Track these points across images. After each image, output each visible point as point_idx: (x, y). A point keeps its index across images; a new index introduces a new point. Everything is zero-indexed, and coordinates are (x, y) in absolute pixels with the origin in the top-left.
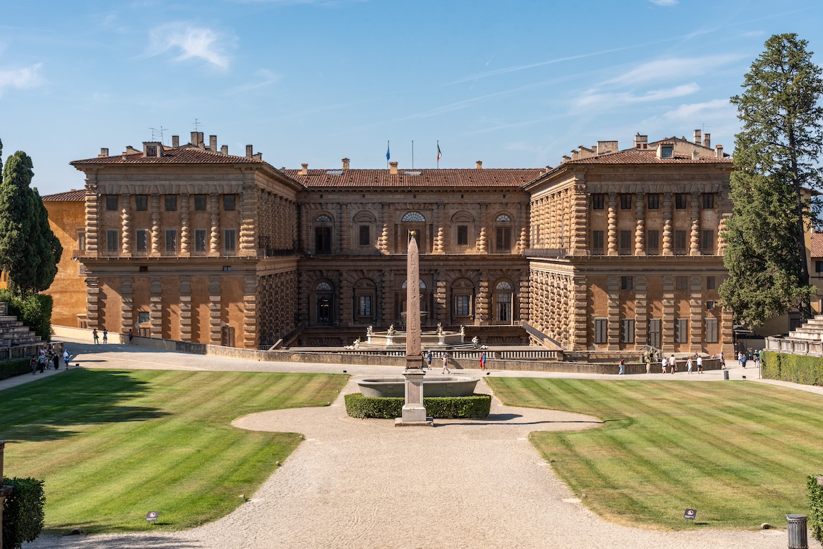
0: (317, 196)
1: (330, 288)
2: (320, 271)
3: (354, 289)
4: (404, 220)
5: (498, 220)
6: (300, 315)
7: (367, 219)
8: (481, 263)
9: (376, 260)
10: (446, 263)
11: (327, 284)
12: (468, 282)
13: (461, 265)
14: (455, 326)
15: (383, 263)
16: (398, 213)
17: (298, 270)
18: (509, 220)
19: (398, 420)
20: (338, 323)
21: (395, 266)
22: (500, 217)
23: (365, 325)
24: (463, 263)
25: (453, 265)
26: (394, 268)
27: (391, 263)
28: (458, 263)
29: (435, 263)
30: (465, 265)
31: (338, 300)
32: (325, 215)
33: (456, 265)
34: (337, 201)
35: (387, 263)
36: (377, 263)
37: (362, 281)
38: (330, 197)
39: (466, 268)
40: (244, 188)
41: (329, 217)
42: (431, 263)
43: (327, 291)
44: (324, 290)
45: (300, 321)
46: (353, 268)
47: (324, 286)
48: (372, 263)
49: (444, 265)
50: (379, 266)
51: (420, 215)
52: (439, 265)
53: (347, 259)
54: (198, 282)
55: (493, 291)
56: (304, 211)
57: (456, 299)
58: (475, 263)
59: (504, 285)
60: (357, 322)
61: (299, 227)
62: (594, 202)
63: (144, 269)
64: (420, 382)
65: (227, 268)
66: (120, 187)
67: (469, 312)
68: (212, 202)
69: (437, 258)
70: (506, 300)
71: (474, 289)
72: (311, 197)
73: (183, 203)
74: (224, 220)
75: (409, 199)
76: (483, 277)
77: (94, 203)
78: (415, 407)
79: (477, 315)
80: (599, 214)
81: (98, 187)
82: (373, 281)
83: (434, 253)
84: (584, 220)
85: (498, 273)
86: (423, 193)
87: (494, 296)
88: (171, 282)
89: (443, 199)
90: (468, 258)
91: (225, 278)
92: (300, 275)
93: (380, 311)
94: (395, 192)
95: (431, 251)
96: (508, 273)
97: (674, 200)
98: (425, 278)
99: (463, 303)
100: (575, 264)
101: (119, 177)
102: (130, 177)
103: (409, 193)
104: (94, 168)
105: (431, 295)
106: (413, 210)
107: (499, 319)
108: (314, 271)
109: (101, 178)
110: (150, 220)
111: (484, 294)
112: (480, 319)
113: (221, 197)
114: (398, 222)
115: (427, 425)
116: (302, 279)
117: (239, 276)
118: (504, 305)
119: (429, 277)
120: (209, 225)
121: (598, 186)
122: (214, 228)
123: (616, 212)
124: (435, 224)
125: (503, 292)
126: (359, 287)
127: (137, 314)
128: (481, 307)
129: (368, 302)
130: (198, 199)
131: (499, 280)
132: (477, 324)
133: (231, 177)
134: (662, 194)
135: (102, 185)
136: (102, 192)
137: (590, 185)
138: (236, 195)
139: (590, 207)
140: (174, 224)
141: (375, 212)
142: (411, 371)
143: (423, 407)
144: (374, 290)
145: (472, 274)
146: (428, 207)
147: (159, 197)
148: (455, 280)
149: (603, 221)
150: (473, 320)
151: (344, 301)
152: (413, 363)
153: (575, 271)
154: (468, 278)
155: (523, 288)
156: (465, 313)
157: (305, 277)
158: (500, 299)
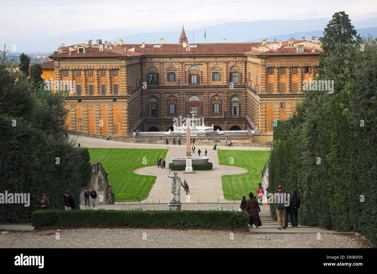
0: (150, 59)
1: (156, 101)
2: (152, 93)
3: (167, 101)
4: (189, 69)
5: (232, 69)
6: (143, 113)
7: (173, 69)
8: (225, 89)
9: (177, 88)
10: (209, 89)
11: (155, 99)
12: (219, 98)
13: (216, 90)
14: (213, 117)
15: (180, 89)
16: (187, 66)
17: (142, 93)
18: (237, 69)
20: (160, 116)
21: (185, 91)
22: (233, 68)
23: (172, 118)
24: (216, 89)
25: (212, 90)
26: (185, 92)
27: (184, 89)
28: (214, 89)
29: (204, 89)
30: (218, 90)
31: (160, 106)
32: (153, 68)
33: (213, 90)
34: (159, 61)
35: (182, 89)
36: (177, 89)
37: (171, 98)
38: (156, 59)
39: (217, 91)
40: (121, 67)
41: (155, 69)
42: (202, 89)
43: (154, 102)
44: (153, 102)
45: (142, 116)
46: (166, 92)
47: (154, 100)
48: (175, 89)
49: (208, 90)
50: (179, 91)
51: (197, 67)
52: (206, 90)
53: (164, 87)
54: (103, 106)
55: (230, 102)
56: (144, 66)
57: (213, 105)
58: (222, 89)
59: (235, 99)
60: (168, 116)
61: (142, 73)
62: (269, 70)
63: (80, 101)
64: (191, 160)
65: (115, 100)
66: (69, 66)
67: (220, 111)
68: (108, 73)
69: (205, 87)
70: (236, 106)
71: (221, 101)
72: (147, 59)
73: (95, 73)
74: (113, 80)
75: (192, 60)
76: (225, 95)
77: (58, 73)
78: (189, 168)
79: (223, 113)
80: (271, 76)
81: (59, 67)
82: (175, 97)
83: (203, 85)
84: (264, 79)
85: (232, 94)
86: (198, 57)
87: (231, 104)
88: (91, 106)
89: (208, 60)
90: (219, 87)
91: (114, 104)
92: (142, 95)
93: (179, 111)
94: (185, 57)
95: (202, 83)
96: (237, 93)
97: (303, 69)
98: (199, 96)
99: (217, 107)
100: (261, 97)
101: (68, 63)
102: (73, 63)
103: (192, 57)
104: (58, 59)
105: (202, 103)
106: (194, 65)
107: (233, 114)
108: (149, 93)
109: (60, 63)
110: (82, 80)
111: (226, 103)
112: (225, 114)
113: (111, 70)
114: (187, 70)
115: (193, 173)
116: (143, 97)
117: (120, 104)
118: (235, 108)
119: (201, 95)
120: (106, 82)
121: (271, 64)
122: (109, 83)
123: (278, 75)
124: (203, 71)
125: (235, 102)
126: (169, 100)
127: (77, 119)
128: (225, 109)
129: (173, 107)
130: (102, 71)
131: (233, 96)
132: (223, 117)
133: (116, 62)
134: (298, 67)
135: (61, 65)
136: (61, 69)
137: (267, 64)
138: (118, 69)
139: (267, 73)
140: (92, 82)
141: (176, 66)
142: (188, 157)
143: (192, 168)
144: (176, 102)
145: (221, 94)
146: (200, 64)
147: (85, 71)
148: (213, 97)
149: (273, 79)
150: (221, 115)
151: (163, 107)
152: (188, 155)
153: (261, 100)
154: (219, 96)
155: (244, 100)
156: (218, 112)
157: (144, 96)
158: (234, 105)
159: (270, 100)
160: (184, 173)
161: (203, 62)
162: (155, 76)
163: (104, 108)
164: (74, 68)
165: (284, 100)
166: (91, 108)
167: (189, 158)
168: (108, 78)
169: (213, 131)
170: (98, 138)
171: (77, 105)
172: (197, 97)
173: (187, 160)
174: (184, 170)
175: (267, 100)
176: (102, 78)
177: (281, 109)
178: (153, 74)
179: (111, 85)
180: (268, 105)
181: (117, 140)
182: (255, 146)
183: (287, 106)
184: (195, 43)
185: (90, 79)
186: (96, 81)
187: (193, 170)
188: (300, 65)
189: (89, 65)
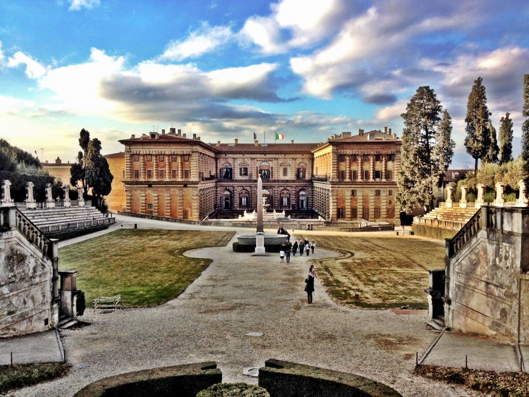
0: (224, 155)
1: (230, 194)
2: (225, 186)
3: (239, 194)
4: (261, 165)
7: (245, 165)
8: (293, 183)
9: (249, 182)
10: (278, 183)
12: (287, 191)
14: (281, 209)
15: (252, 183)
16: (258, 162)
17: (216, 186)
18: (304, 165)
19: (253, 253)
20: (232, 208)
22: (301, 164)
23: (243, 210)
25: (281, 184)
28: (283, 183)
29: (274, 183)
30: (286, 184)
31: (233, 198)
32: (227, 163)
34: (232, 157)
37: (243, 190)
38: (229, 155)
40: (192, 152)
41: (229, 164)
42: (272, 183)
43: (228, 195)
45: (217, 207)
46: (239, 185)
47: (227, 193)
48: (247, 183)
50: (250, 184)
51: (267, 163)
53: (236, 181)
54: (173, 192)
55: (297, 196)
56: (218, 161)
57: (282, 198)
58: (290, 183)
59: (302, 193)
60: (240, 207)
61: (216, 168)
62: (340, 158)
63: (150, 186)
64: (263, 237)
65: (185, 186)
66: (140, 151)
67: (288, 204)
68: (179, 159)
69: (275, 181)
70: (303, 199)
71: (290, 194)
72: (221, 155)
73: (167, 158)
74: (184, 166)
75: (263, 156)
76: (294, 189)
77: (129, 158)
78: (260, 248)
79: (291, 205)
80: (342, 163)
81: (130, 151)
82: (247, 190)
83: (273, 179)
84: (336, 166)
85: (300, 188)
86: (269, 153)
87: (298, 197)
88: (161, 192)
89: (277, 156)
90: (287, 181)
91: (185, 189)
92: (217, 188)
93: (250, 203)
94: (257, 153)
95: (272, 178)
96: (304, 188)
97: (375, 157)
98: (269, 189)
99: (285, 200)
100: (332, 185)
101: (139, 147)
102: (144, 147)
103: (263, 153)
104: (128, 143)
105: (272, 197)
106: (265, 161)
107: (300, 207)
108: (223, 186)
109: (132, 147)
110: (153, 166)
111: (294, 196)
112: (292, 207)
113: (183, 156)
114: (258, 166)
115: (265, 256)
116: (217, 190)
117: (190, 189)
118: (302, 201)
119: (271, 189)
120: (178, 168)
121: (342, 151)
122: (180, 169)
123: (350, 163)
124: (274, 167)
125: (303, 195)
126: (242, 193)
127: (147, 205)
128: (293, 202)
129: (246, 199)
130: (173, 156)
131: (301, 190)
132: (291, 209)
133: (187, 147)
134: (369, 155)
135: (132, 150)
136: (132, 153)
137: (339, 151)
138: (189, 155)
139: (338, 160)
140: (163, 167)
141: (248, 162)
142: (258, 233)
143: (264, 248)
144: (247, 195)
145: (289, 188)
146: (270, 160)
147: (156, 156)
148: (282, 190)
149: (344, 166)
150: (289, 208)
151: (236, 199)
152: (260, 230)
153: (332, 187)
154: (287, 190)
155: (310, 194)
156: (286, 204)
157: (219, 189)
158: (301, 198)
159: (342, 187)
160: (253, 256)
161: (273, 158)
162: (229, 170)
163: (174, 193)
164: (145, 153)
165: (355, 187)
166: (161, 193)
167: (260, 234)
168: (180, 164)
169: (284, 217)
170: (162, 220)
171: (147, 190)
172: (267, 191)
173: (257, 237)
174: (254, 251)
175: (338, 187)
176: (174, 164)
177: (352, 197)
178: (227, 169)
179: (182, 170)
180: (339, 192)
181: (182, 223)
182: (333, 230)
183: (358, 194)
184: (266, 143)
185: (161, 164)
186: (167, 166)
187: (266, 251)
188: (372, 153)
189: (160, 150)
